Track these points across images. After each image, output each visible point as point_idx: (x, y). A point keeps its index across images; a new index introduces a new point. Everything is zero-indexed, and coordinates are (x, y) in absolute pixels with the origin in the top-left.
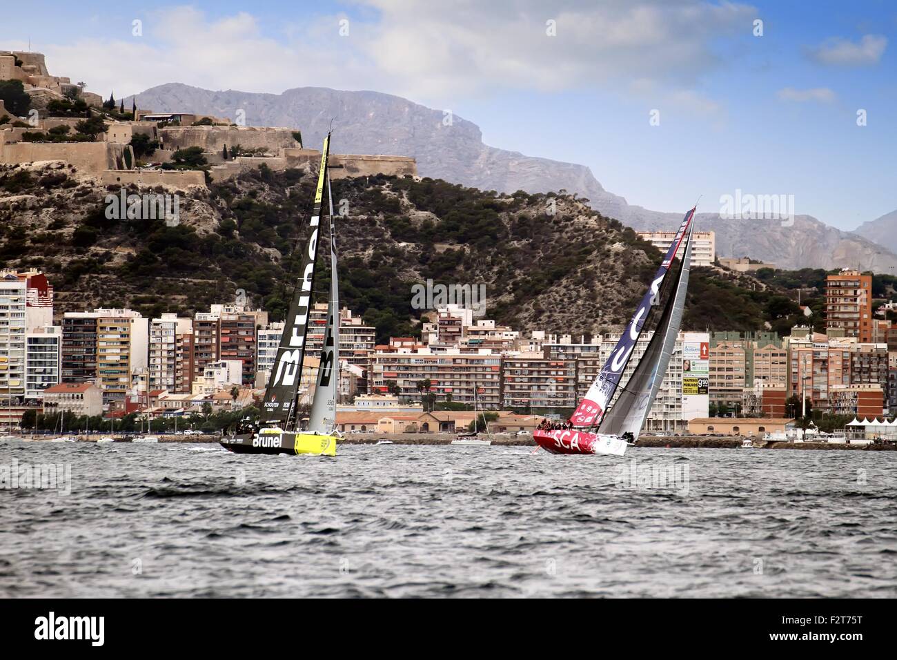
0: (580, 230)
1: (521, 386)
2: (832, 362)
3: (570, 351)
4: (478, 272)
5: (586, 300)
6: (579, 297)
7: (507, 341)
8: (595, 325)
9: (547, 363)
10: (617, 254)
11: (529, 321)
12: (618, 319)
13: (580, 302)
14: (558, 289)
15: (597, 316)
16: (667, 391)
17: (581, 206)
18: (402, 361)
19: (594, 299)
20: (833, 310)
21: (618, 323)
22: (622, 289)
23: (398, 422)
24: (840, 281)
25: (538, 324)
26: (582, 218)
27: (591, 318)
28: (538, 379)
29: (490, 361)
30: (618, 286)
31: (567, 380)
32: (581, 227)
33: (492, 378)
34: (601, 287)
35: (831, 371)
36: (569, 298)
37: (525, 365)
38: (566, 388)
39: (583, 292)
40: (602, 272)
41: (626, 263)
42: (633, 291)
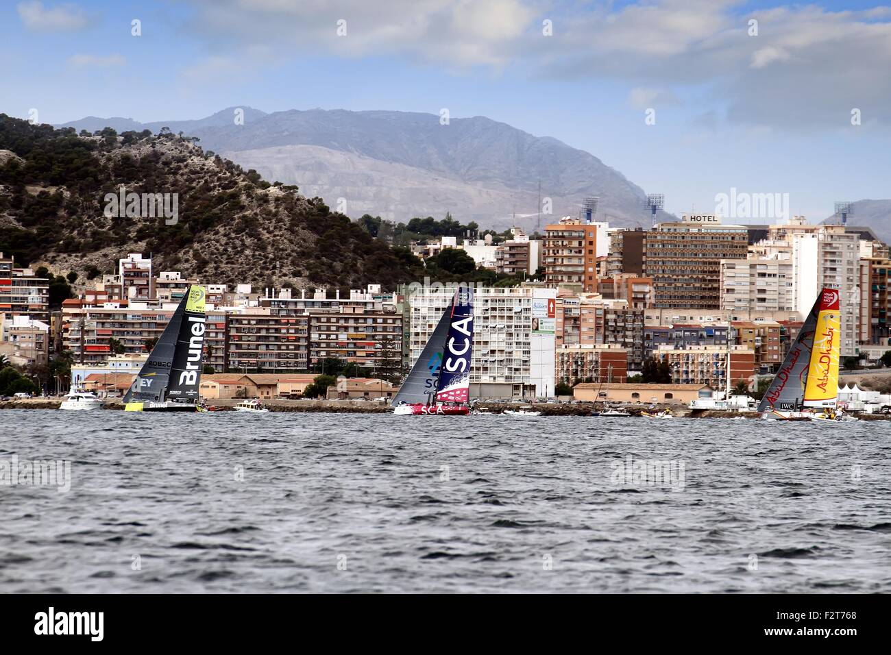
0: (198, 172)
1: (249, 345)
2: (585, 320)
3: (291, 307)
4: (85, 218)
5: (254, 250)
6: (244, 246)
7: (215, 295)
8: (274, 278)
9: (276, 321)
10: (277, 199)
11: (193, 273)
12: (299, 271)
13: (247, 252)
14: (217, 237)
15: (275, 267)
16: (511, 353)
17: (191, 145)
18: (117, 317)
19: (264, 248)
20: (554, 262)
21: (300, 276)
22: (292, 237)
23: (223, 386)
24: (563, 231)
25: (205, 276)
26: (196, 160)
27: (267, 269)
28: (267, 338)
29: (214, 318)
30: (288, 234)
31: (298, 339)
32: (198, 169)
33: (216, 337)
34: (268, 235)
35: (584, 329)
36: (234, 248)
37: (254, 322)
38: (297, 347)
39: (248, 241)
40: (264, 219)
41: (290, 209)
42: (304, 240)
